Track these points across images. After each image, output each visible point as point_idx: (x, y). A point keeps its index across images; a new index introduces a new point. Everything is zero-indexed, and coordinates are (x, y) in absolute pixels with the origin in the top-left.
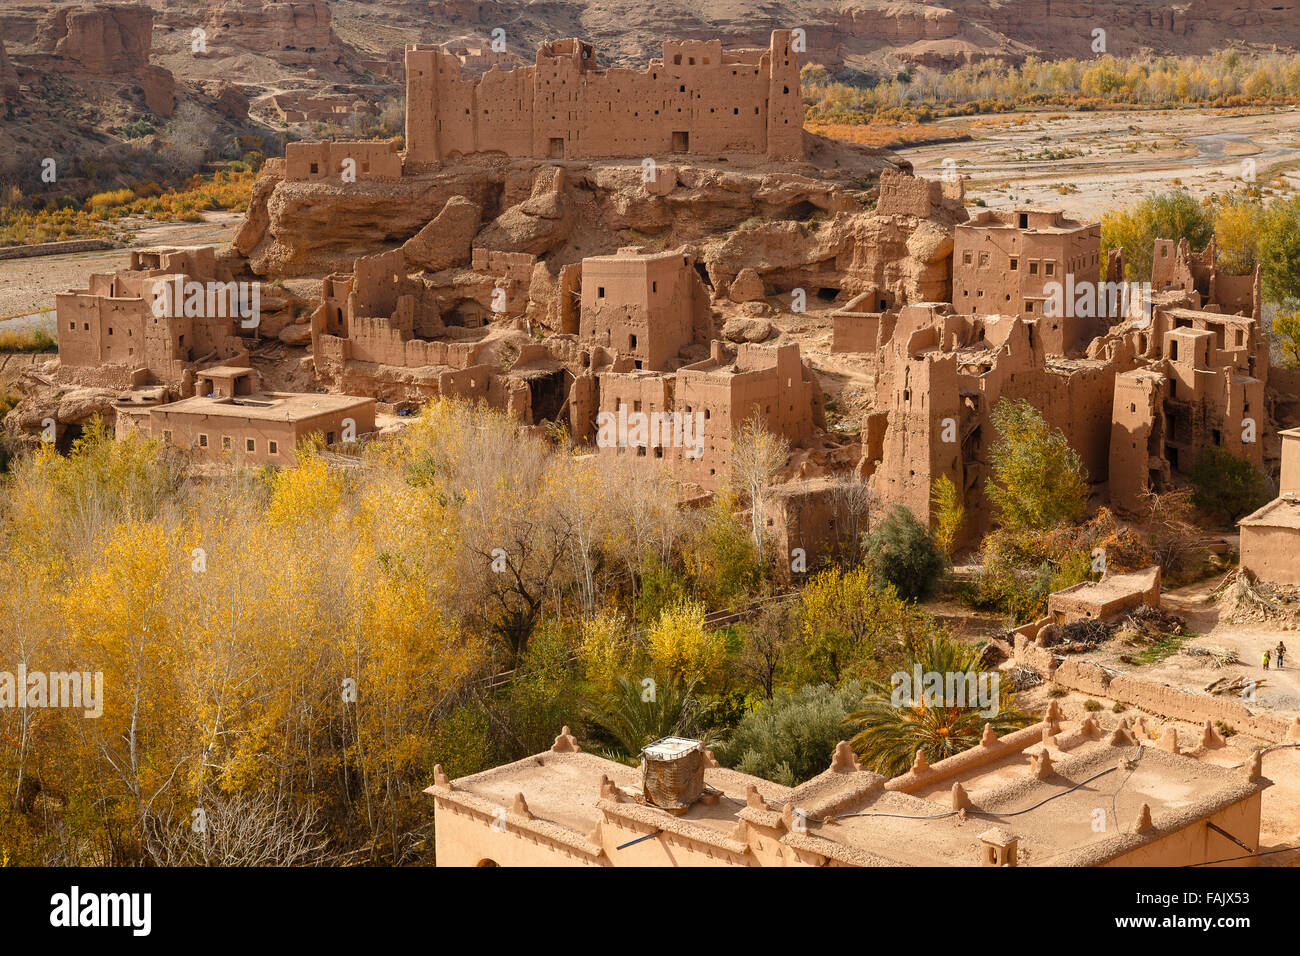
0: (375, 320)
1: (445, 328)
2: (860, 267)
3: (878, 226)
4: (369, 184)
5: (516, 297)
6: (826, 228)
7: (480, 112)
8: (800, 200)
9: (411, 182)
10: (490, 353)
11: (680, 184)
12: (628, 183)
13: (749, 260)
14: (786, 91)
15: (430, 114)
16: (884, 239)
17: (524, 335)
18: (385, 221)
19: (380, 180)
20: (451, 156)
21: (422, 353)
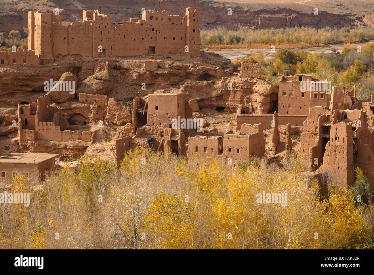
0: (48, 122)
1: (70, 126)
2: (234, 98)
3: (241, 82)
4: (27, 68)
5: (99, 113)
6: (218, 83)
7: (70, 39)
8: (205, 73)
9: (44, 67)
10: (99, 134)
11: (159, 67)
12: (136, 67)
13: (191, 96)
14: (194, 31)
15: (50, 39)
16: (244, 87)
17: (107, 127)
18: (32, 83)
19: (31, 66)
20: (58, 56)
21: (70, 135)
